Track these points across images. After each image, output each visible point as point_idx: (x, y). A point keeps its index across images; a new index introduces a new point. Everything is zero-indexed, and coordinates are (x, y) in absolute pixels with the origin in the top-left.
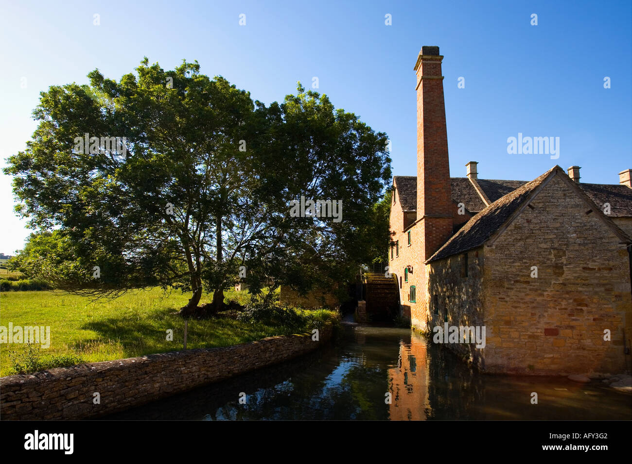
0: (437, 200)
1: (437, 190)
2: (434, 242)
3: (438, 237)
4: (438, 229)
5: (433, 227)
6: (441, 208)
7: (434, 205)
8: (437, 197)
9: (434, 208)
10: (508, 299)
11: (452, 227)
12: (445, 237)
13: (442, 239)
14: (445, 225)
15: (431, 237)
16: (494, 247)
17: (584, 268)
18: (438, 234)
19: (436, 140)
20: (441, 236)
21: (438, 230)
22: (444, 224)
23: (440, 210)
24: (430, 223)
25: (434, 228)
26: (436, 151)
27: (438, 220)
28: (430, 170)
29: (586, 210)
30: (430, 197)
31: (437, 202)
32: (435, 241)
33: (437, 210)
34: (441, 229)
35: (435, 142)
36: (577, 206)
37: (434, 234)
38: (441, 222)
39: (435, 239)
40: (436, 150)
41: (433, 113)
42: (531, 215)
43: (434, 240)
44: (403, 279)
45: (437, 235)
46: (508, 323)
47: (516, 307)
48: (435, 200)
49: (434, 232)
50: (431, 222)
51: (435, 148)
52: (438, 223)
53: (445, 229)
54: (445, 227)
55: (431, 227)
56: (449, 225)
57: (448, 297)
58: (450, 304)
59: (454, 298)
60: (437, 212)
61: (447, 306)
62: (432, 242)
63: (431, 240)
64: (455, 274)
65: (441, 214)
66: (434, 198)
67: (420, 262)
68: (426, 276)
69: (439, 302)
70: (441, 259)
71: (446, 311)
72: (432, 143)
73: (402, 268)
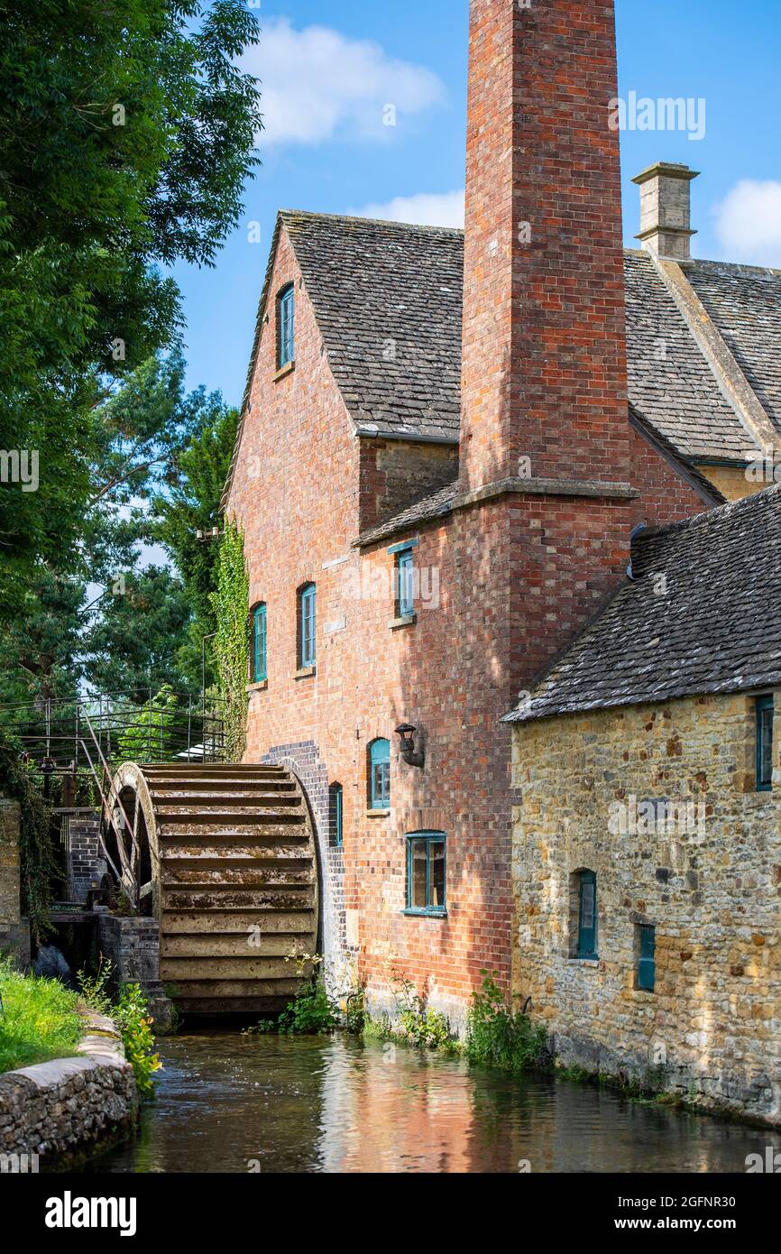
0: (569, 409)
1: (568, 358)
2: (551, 617)
3: (569, 593)
4: (570, 552)
5: (545, 541)
6: (580, 451)
7: (554, 433)
8: (567, 391)
9: (552, 448)
12: (596, 595)
13: (582, 602)
14: (597, 536)
15: (536, 591)
18: (568, 577)
19: (567, 99)
20: (581, 585)
21: (566, 559)
22: (596, 527)
23: (581, 459)
24: (535, 523)
25: (551, 549)
26: (565, 156)
27: (567, 508)
28: (539, 253)
30: (536, 389)
31: (567, 416)
32: (556, 609)
33: (564, 460)
35: (564, 107)
37: (550, 575)
38: (582, 518)
39: (551, 600)
40: (569, 148)
43: (547, 609)
44: (354, 797)
48: (555, 407)
49: (551, 567)
50: (536, 516)
52: (567, 525)
53: (594, 553)
54: (596, 544)
55: (536, 540)
56: (615, 534)
57: (663, 875)
58: (672, 905)
59: (693, 880)
60: (563, 468)
61: (651, 913)
62: (539, 616)
63: (535, 608)
64: (701, 777)
65: (583, 477)
66: (551, 399)
67: (475, 712)
68: (515, 784)
69: (608, 900)
70: (627, 706)
71: (646, 934)
72: (547, 113)
73: (339, 738)
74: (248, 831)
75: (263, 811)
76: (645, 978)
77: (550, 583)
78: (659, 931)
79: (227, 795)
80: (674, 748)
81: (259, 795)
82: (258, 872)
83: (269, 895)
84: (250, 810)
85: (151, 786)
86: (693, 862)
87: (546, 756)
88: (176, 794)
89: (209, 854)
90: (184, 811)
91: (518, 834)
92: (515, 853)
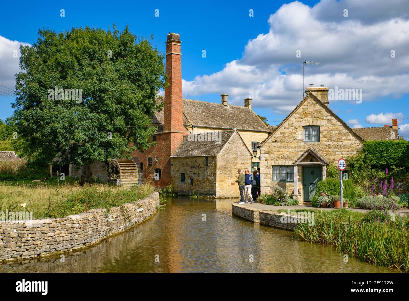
0: (177, 123)
1: (177, 118)
2: (175, 146)
3: (177, 143)
6: (178, 128)
8: (177, 121)
9: (175, 127)
10: (222, 173)
11: (183, 138)
15: (174, 143)
16: (219, 156)
17: (241, 164)
20: (178, 142)
21: (177, 139)
22: (180, 136)
23: (178, 129)
24: (174, 136)
25: (175, 138)
26: (177, 96)
27: (177, 134)
28: (174, 107)
29: (242, 145)
30: (174, 121)
32: (176, 145)
33: (177, 129)
34: (178, 139)
35: (177, 91)
36: (240, 143)
39: (175, 144)
41: (176, 75)
42: (229, 145)
43: (175, 145)
44: (145, 164)
45: (177, 142)
46: (222, 181)
47: (224, 176)
49: (175, 140)
51: (177, 94)
52: (177, 136)
54: (180, 138)
56: (182, 137)
57: (194, 174)
58: (195, 177)
59: (198, 174)
60: (177, 130)
61: (192, 177)
62: (174, 146)
63: (173, 145)
64: (199, 164)
65: (178, 131)
66: (175, 122)
67: (166, 156)
68: (172, 164)
69: (186, 176)
70: (190, 157)
71: (192, 180)
72: (175, 92)
73: (142, 157)
74: (130, 168)
75: (131, 166)
76: (192, 184)
77: (175, 142)
78: (194, 179)
79: (124, 164)
80: (196, 161)
81: (131, 164)
82: (132, 173)
83: (133, 176)
84: (130, 166)
85: (119, 163)
86: (198, 172)
87: (177, 161)
88: (121, 164)
89: (126, 171)
90: (123, 166)
91: (172, 169)
92: (172, 171)
